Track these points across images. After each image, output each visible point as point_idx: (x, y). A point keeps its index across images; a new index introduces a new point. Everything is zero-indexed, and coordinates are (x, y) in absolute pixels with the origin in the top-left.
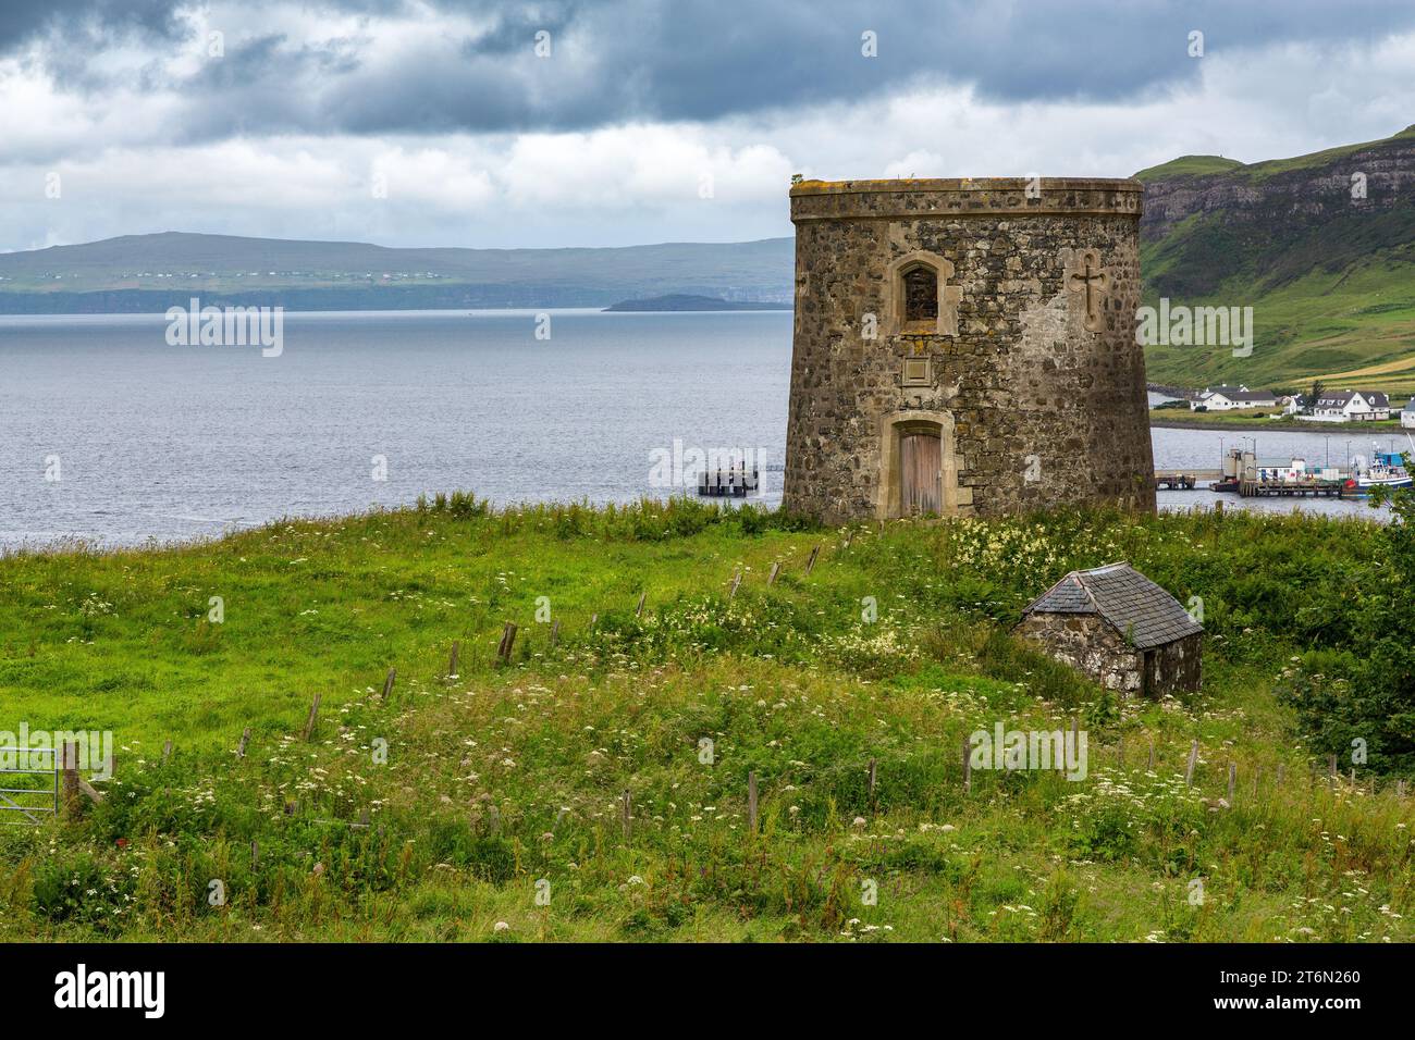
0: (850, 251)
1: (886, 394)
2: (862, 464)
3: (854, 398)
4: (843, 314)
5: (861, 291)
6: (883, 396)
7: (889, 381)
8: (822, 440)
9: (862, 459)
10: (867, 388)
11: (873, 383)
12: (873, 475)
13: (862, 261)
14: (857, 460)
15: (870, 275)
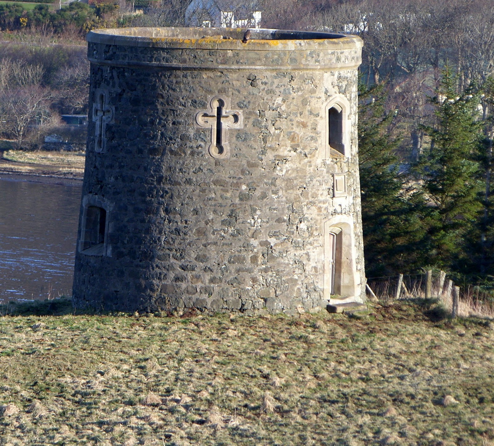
0: (295, 94)
1: (324, 203)
2: (312, 257)
3: (302, 208)
4: (289, 143)
5: (304, 125)
6: (321, 205)
7: (326, 193)
8: (273, 241)
9: (311, 254)
10: (311, 199)
11: (315, 196)
12: (319, 266)
13: (305, 102)
14: (307, 254)
15: (311, 113)
